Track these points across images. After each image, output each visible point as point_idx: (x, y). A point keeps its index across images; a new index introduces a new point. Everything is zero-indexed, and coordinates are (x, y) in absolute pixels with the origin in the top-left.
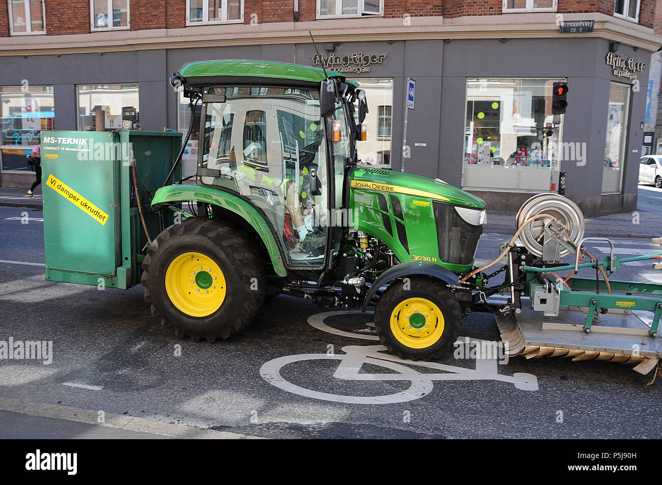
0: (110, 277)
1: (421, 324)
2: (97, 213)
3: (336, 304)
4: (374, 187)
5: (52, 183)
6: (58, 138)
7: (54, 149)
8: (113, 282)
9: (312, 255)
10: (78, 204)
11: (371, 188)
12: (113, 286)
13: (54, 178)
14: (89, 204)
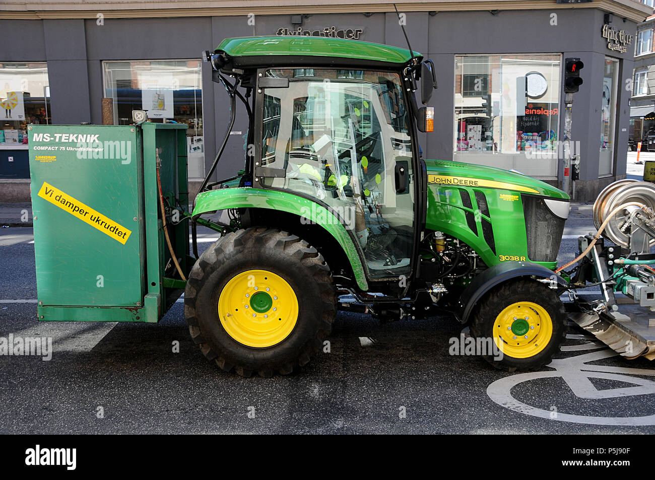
0: (133, 309)
1: (525, 330)
2: (115, 230)
3: (401, 317)
4: (456, 181)
5: (46, 194)
6: (55, 135)
7: (50, 149)
8: (138, 315)
9: (389, 263)
10: (86, 219)
11: (452, 182)
12: (138, 321)
13: (50, 187)
14: (103, 218)
